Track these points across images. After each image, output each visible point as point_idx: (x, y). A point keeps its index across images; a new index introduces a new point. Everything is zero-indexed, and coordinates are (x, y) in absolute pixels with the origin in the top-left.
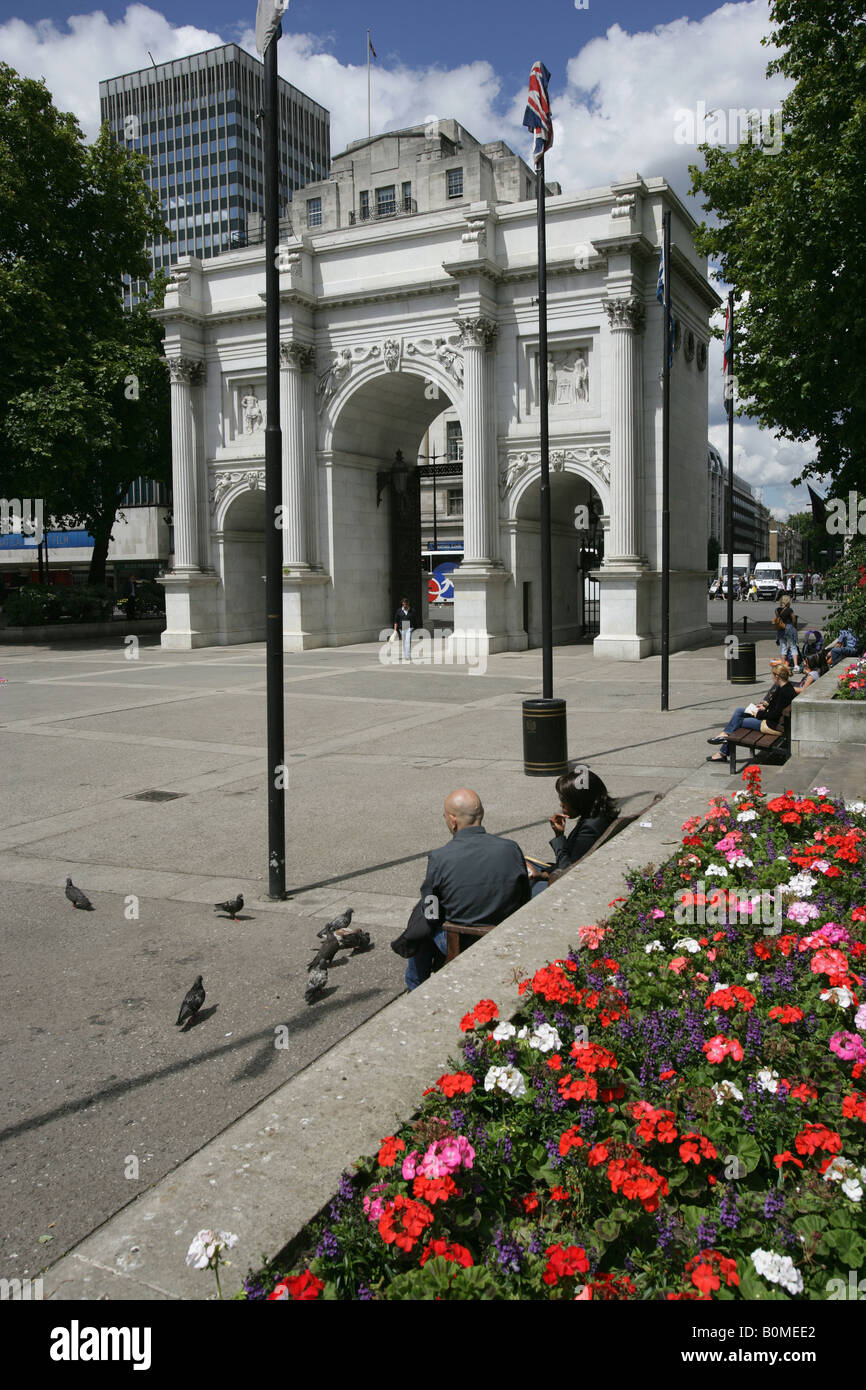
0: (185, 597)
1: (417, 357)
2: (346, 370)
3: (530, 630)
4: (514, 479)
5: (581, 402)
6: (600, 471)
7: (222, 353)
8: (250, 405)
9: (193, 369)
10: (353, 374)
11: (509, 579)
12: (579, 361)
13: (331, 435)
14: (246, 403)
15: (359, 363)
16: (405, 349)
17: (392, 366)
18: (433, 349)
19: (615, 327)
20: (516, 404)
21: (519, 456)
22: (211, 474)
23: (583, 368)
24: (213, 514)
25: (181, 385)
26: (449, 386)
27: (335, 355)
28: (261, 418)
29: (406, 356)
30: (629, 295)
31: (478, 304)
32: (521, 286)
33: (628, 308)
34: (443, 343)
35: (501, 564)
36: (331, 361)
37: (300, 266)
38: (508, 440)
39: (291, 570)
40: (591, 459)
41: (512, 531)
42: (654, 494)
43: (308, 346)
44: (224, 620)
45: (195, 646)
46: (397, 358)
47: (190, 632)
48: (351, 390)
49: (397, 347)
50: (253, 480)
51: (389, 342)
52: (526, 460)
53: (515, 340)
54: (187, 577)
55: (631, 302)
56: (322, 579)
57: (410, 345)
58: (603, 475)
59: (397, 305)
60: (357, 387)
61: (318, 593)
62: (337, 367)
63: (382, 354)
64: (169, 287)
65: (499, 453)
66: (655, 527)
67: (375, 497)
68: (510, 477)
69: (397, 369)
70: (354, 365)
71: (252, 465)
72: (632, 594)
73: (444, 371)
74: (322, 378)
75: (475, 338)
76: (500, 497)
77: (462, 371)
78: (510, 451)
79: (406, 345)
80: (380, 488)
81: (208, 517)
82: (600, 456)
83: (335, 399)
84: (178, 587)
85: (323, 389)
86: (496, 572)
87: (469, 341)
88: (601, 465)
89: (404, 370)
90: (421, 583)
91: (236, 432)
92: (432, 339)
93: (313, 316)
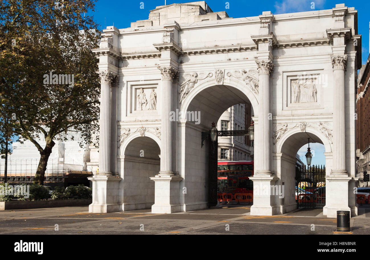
1: (232, 78)
2: (195, 82)
4: (281, 135)
5: (313, 102)
7: (128, 72)
8: (141, 97)
9: (113, 78)
14: (139, 96)
15: (202, 80)
17: (218, 81)
20: (281, 102)
24: (119, 147)
28: (147, 104)
29: (226, 77)
31: (268, 55)
34: (245, 73)
35: (274, 173)
36: (187, 78)
38: (278, 117)
43: (176, 71)
45: (108, 211)
46: (221, 78)
47: (106, 204)
48: (196, 92)
49: (222, 73)
50: (142, 132)
51: (218, 71)
54: (106, 177)
56: (179, 178)
59: (222, 54)
60: (200, 91)
61: (177, 186)
62: (190, 81)
63: (214, 76)
64: (102, 39)
65: (273, 123)
67: (201, 143)
68: (279, 134)
69: (221, 83)
71: (142, 125)
74: (182, 86)
75: (266, 70)
76: (273, 143)
77: (255, 85)
78: (279, 122)
79: (226, 73)
80: (203, 139)
81: (116, 142)
82: (324, 126)
85: (182, 91)
88: (325, 129)
89: (225, 84)
91: (133, 109)
92: (241, 70)
93: (177, 56)
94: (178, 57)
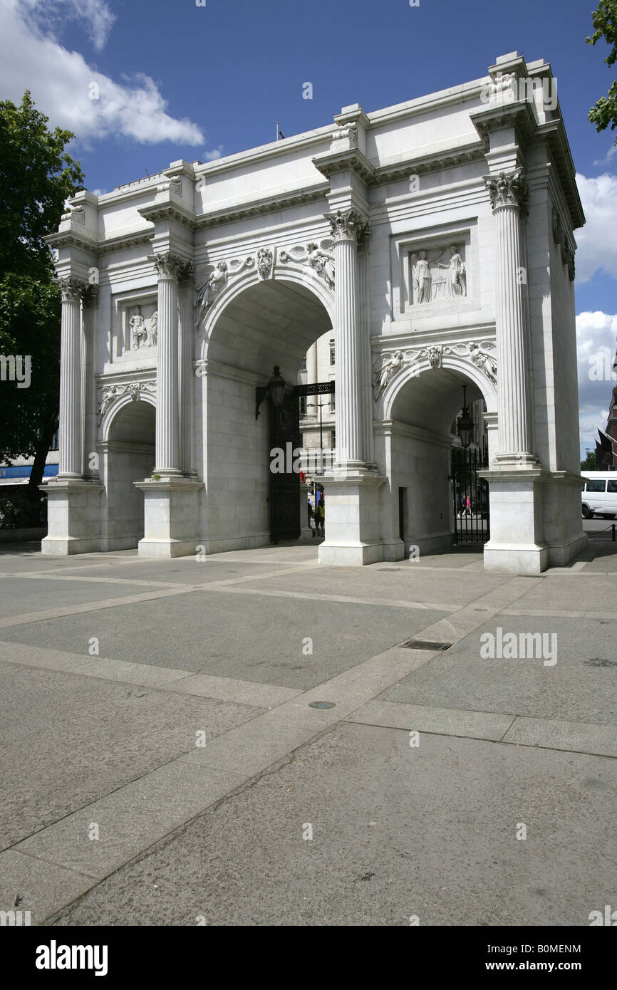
0: (65, 503)
1: (290, 264)
2: (222, 282)
3: (405, 538)
4: (389, 378)
5: (458, 297)
6: (481, 366)
7: (113, 277)
8: (136, 324)
9: (83, 289)
10: (229, 284)
11: (385, 483)
12: (455, 257)
13: (207, 345)
14: (133, 322)
15: (234, 274)
16: (278, 257)
17: (265, 274)
18: (306, 254)
19: (499, 205)
20: (389, 303)
21: (393, 355)
22: (99, 388)
23: (459, 263)
24: (99, 426)
25: (71, 303)
26: (321, 289)
27: (212, 269)
28: (146, 336)
29: (279, 264)
30: (514, 169)
31: (349, 197)
32: (393, 186)
33: (514, 183)
34: (315, 248)
35: (376, 468)
36: (208, 275)
37: (180, 187)
38: (383, 338)
39: (162, 476)
40: (471, 354)
41: (386, 433)
42: (544, 387)
43: (185, 261)
44: (106, 527)
45: (72, 551)
46: (270, 266)
47: (67, 538)
48: (226, 301)
49: (270, 256)
50: (134, 392)
51: (262, 251)
52: (401, 358)
53: (387, 240)
54: (66, 484)
55: (517, 176)
56: (196, 485)
57: (283, 253)
58: (486, 370)
59: (270, 217)
60: (232, 298)
61: (191, 500)
62: (213, 280)
63: (256, 264)
64: (63, 216)
65: (372, 353)
66: (546, 423)
67: (254, 411)
68: (384, 376)
69: (270, 277)
70: (229, 278)
71: (135, 378)
72: (528, 496)
73: (316, 276)
74: (199, 292)
75: (346, 232)
76: (374, 398)
77: (334, 272)
78: (384, 350)
79: (279, 254)
80: (258, 402)
81: (94, 428)
82: (481, 349)
83: (211, 312)
84: (59, 493)
85: (200, 301)
86: (369, 474)
87: (341, 236)
88: (483, 358)
89: (277, 278)
90: (299, 493)
91: (124, 349)
92: (304, 245)
93: (191, 232)
94: (194, 233)
